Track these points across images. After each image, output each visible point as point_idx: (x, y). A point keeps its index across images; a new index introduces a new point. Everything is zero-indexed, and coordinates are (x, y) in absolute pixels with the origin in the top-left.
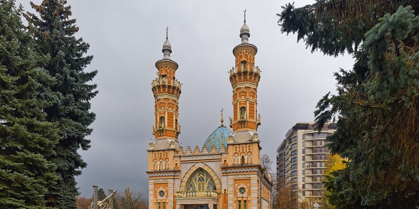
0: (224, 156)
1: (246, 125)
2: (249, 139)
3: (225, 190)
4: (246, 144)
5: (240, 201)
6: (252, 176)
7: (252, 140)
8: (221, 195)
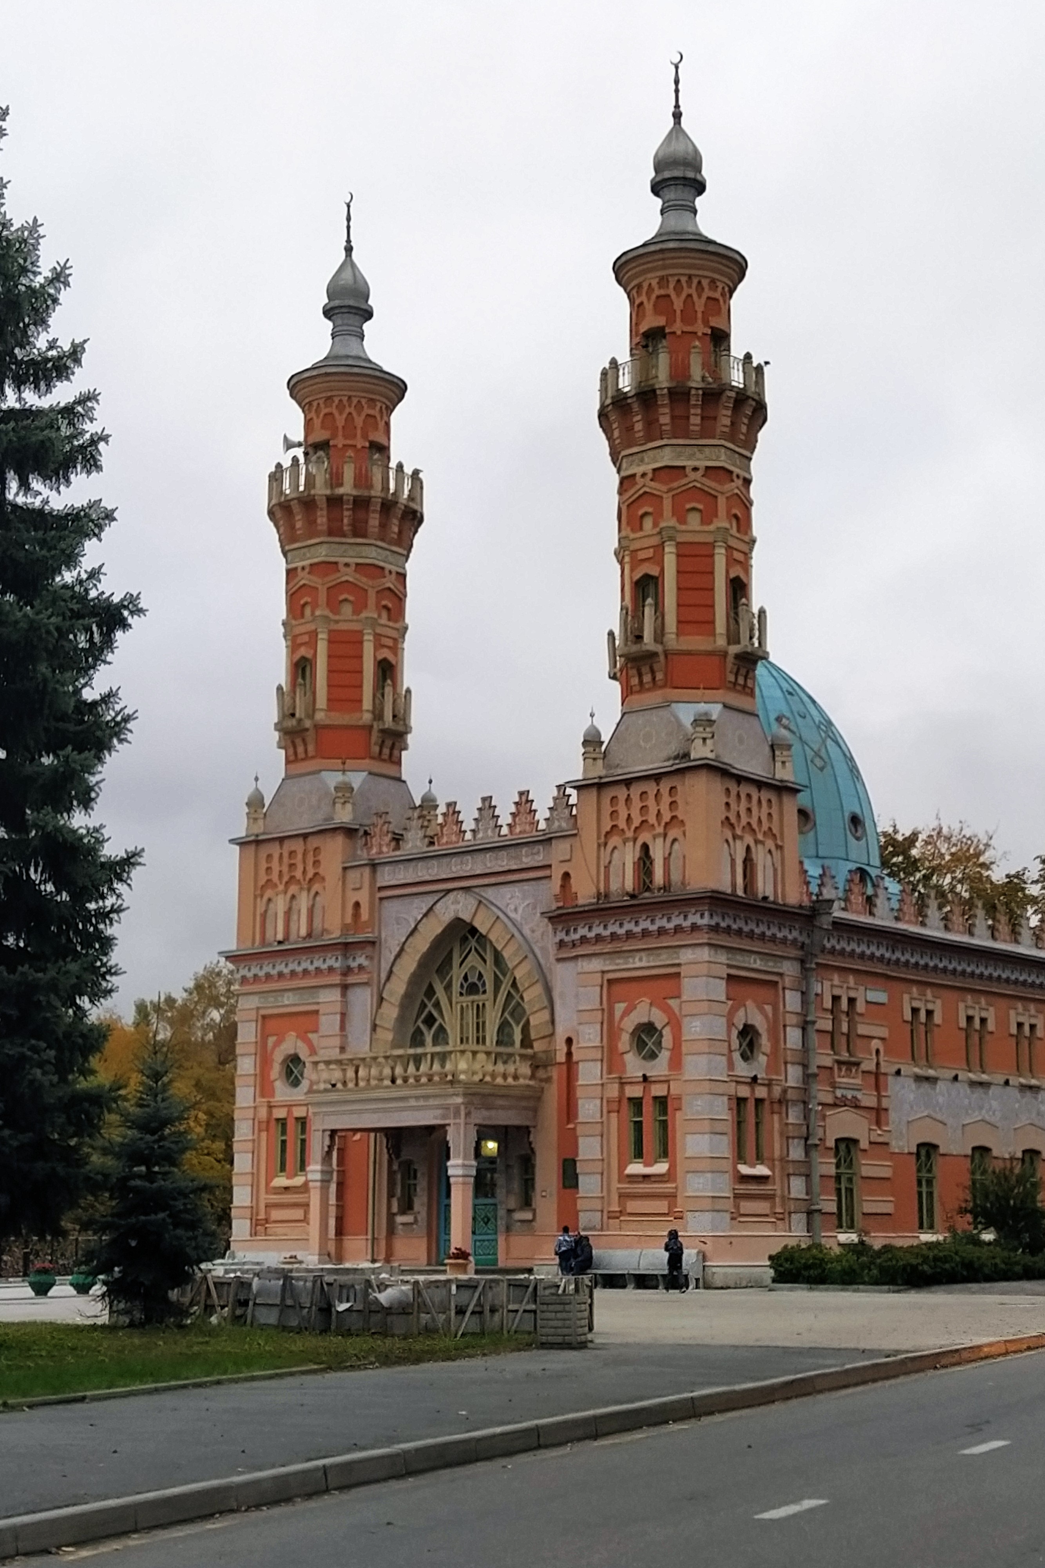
0: (561, 849)
1: (659, 676)
2: (673, 748)
3: (569, 1041)
4: (657, 778)
5: (637, 1104)
6: (686, 956)
7: (686, 756)
8: (554, 1073)
